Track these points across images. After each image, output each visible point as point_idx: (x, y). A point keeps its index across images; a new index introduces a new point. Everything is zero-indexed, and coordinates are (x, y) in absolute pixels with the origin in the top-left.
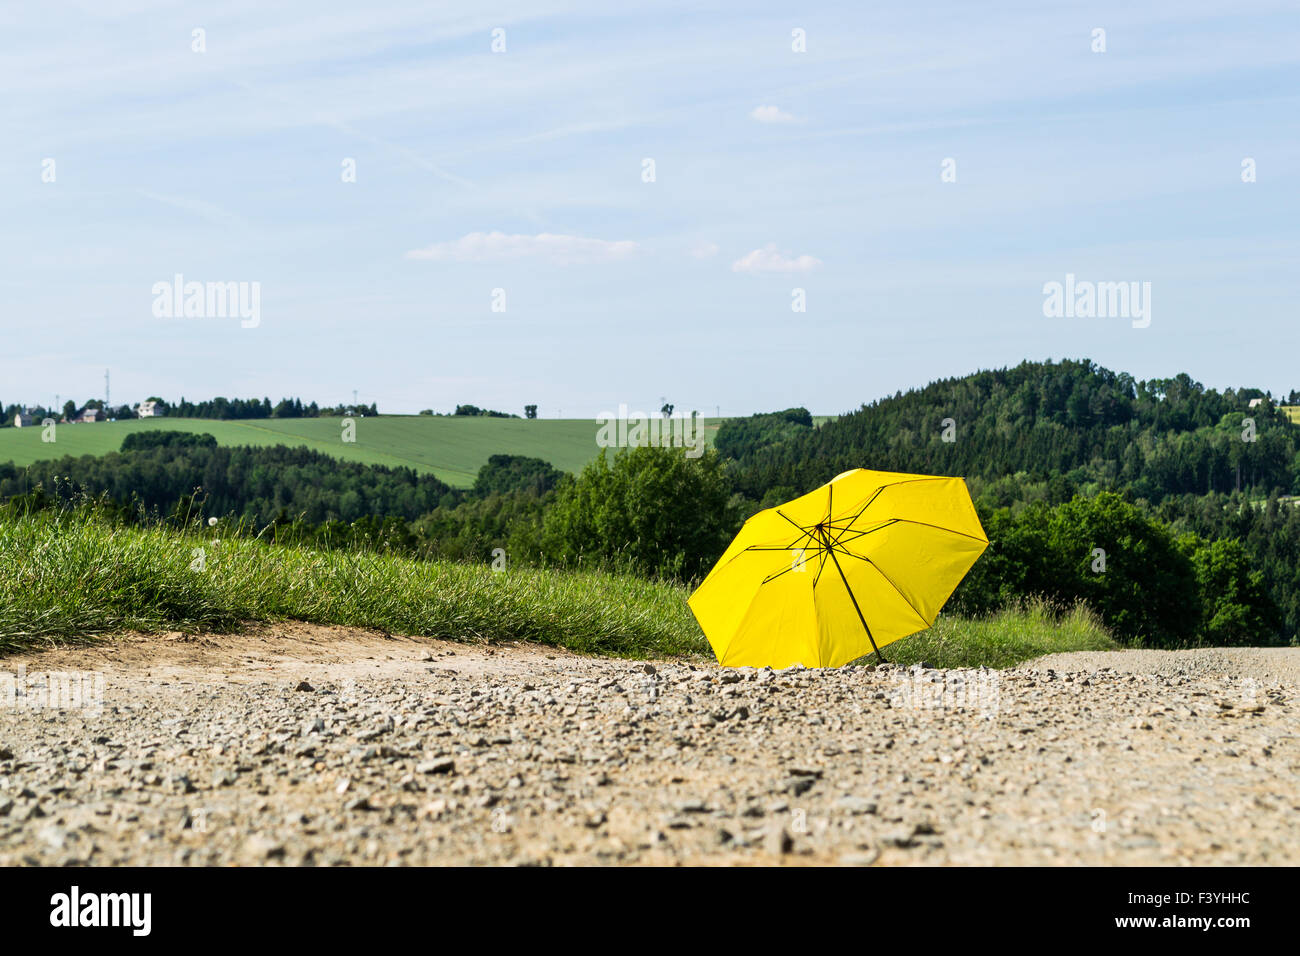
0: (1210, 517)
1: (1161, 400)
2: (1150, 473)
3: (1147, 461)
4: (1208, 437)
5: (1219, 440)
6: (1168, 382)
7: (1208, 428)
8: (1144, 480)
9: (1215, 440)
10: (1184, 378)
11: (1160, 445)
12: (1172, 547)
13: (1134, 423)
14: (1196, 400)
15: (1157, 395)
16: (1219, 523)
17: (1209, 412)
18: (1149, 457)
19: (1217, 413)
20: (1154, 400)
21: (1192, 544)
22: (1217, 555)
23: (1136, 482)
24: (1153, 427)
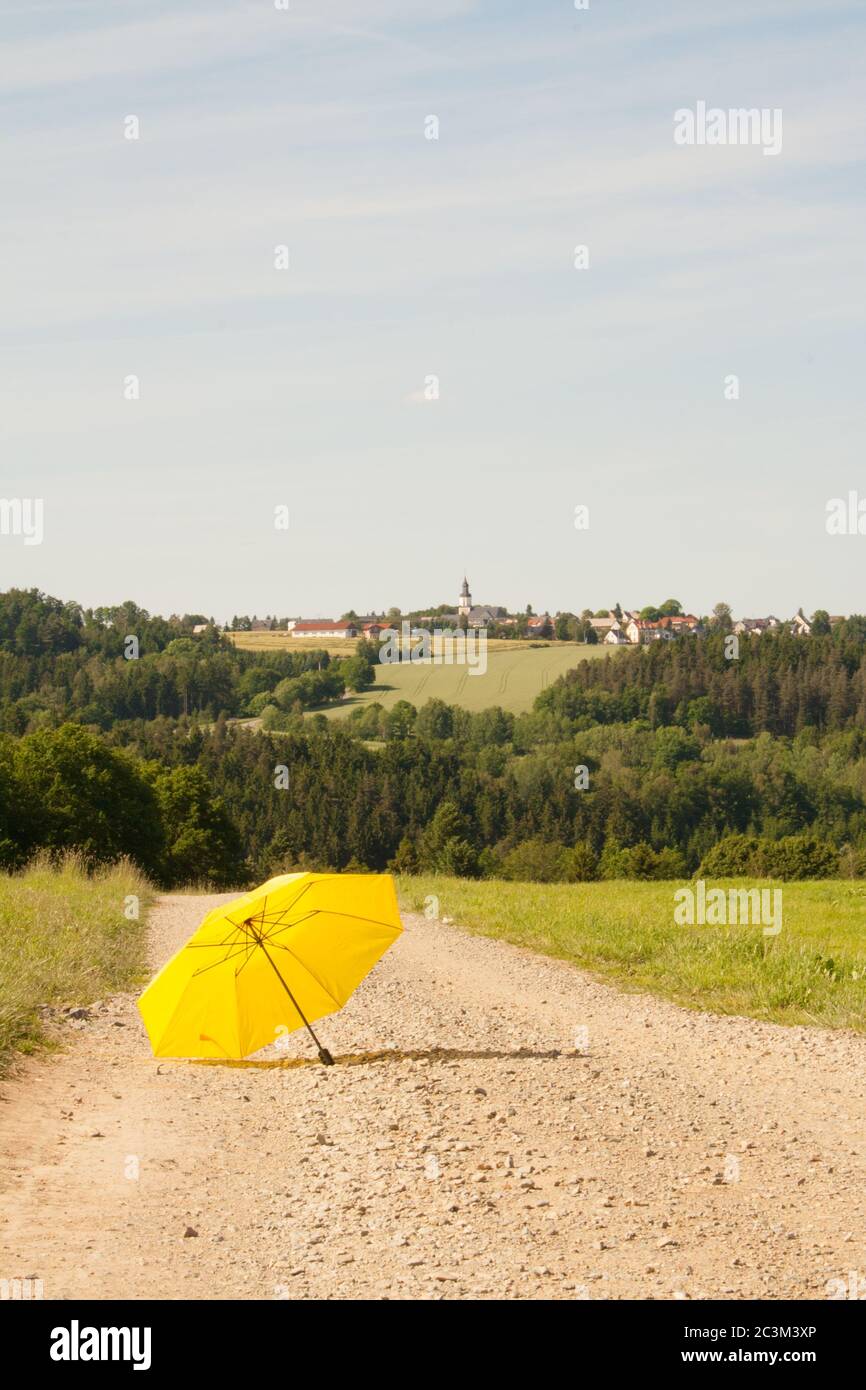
0: (160, 741)
1: (109, 627)
2: (99, 699)
3: (96, 688)
4: (155, 664)
5: (166, 665)
6: (116, 610)
7: (155, 654)
8: (94, 706)
9: (163, 665)
10: (130, 606)
11: (108, 672)
12: (135, 775)
13: (83, 650)
14: (142, 627)
15: (104, 623)
16: (170, 747)
17: (155, 639)
18: (99, 683)
19: (163, 640)
20: (102, 627)
21: (153, 772)
22: (178, 782)
23: (85, 709)
24: (101, 654)
